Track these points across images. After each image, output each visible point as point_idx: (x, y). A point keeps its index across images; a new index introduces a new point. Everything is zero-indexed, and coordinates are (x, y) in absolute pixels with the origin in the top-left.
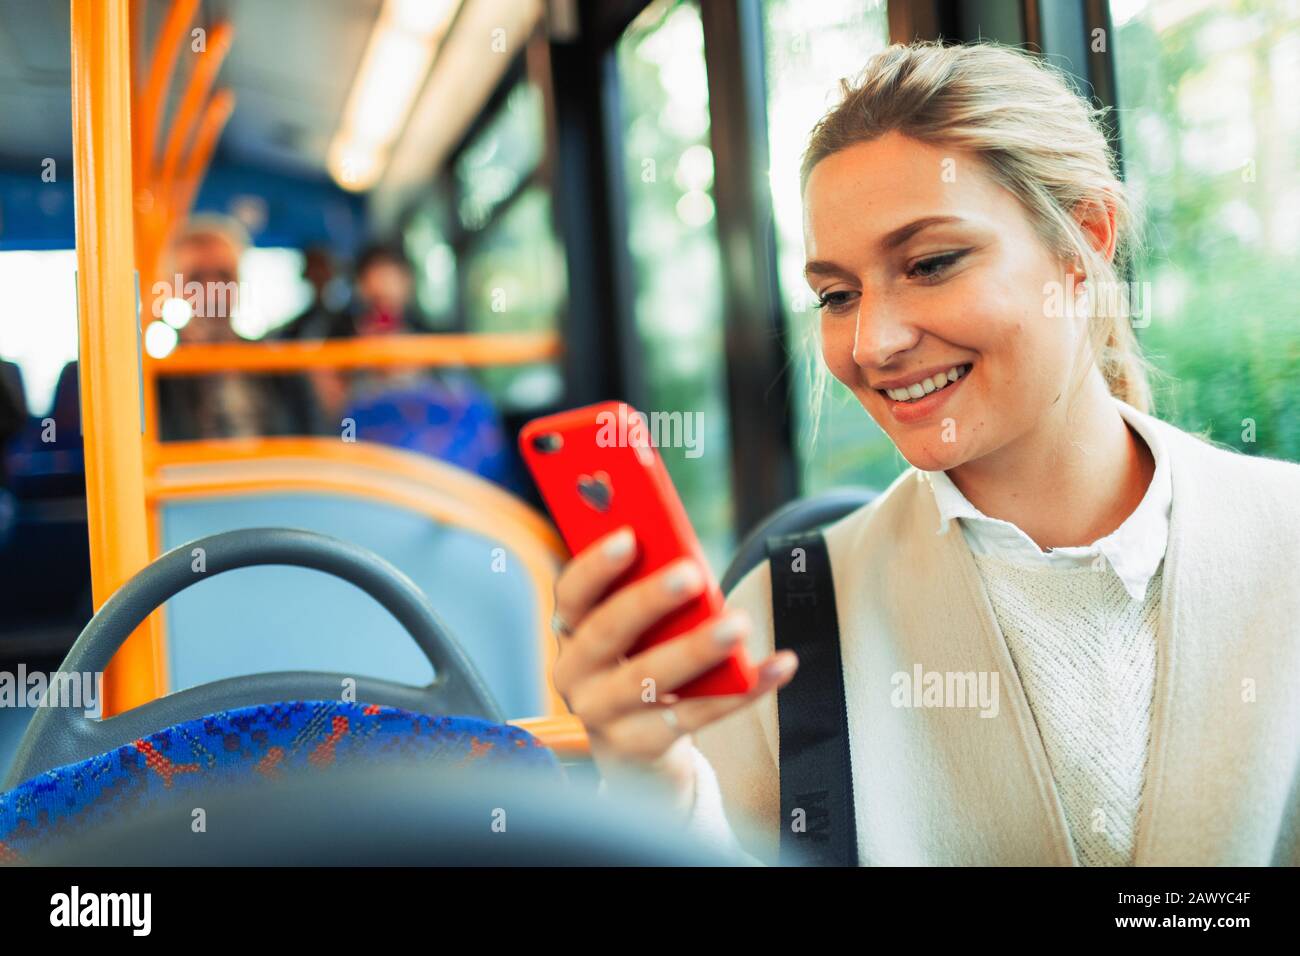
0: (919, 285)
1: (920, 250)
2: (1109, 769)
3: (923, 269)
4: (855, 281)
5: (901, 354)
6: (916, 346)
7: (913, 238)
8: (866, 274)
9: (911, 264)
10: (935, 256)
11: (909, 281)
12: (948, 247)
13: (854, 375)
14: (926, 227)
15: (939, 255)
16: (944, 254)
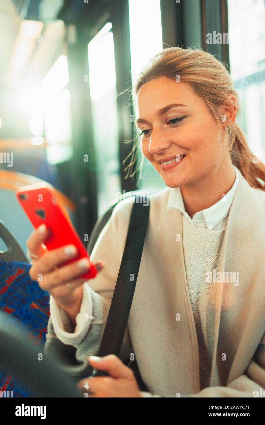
0: (171, 127)
1: (171, 115)
2: (194, 293)
3: (172, 122)
4: (151, 126)
5: (164, 150)
6: (169, 147)
7: (169, 110)
8: (154, 123)
9: (168, 121)
10: (176, 118)
11: (168, 126)
12: (180, 115)
13: (151, 157)
14: (173, 107)
15: (177, 117)
16: (179, 117)
